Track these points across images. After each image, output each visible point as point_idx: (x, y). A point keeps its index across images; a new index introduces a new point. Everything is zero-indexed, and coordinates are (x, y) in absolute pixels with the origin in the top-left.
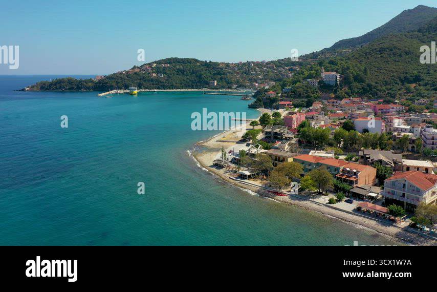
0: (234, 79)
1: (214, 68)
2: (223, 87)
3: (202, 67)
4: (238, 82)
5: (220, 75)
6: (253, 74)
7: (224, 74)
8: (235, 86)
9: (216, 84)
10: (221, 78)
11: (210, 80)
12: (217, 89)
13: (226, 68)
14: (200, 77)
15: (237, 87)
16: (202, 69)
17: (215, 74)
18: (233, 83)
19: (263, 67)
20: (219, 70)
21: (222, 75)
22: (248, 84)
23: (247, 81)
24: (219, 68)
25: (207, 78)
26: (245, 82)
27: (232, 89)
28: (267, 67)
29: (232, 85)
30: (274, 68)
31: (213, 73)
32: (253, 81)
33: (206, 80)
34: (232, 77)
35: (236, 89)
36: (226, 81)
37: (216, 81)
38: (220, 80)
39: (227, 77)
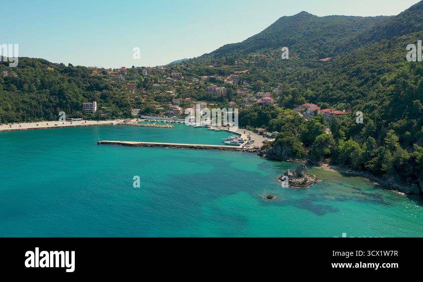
0: (129, 98)
1: (83, 76)
2: (114, 116)
3: (60, 76)
4: (138, 103)
5: (101, 90)
6: (158, 88)
7: (106, 88)
8: (135, 112)
9: (96, 108)
10: (104, 97)
11: (83, 101)
14: (61, 94)
15: (141, 113)
16: (63, 80)
17: (89, 89)
18: (129, 105)
19: (164, 76)
20: (94, 81)
21: (104, 91)
22: (158, 107)
23: (155, 102)
24: (93, 77)
25: (77, 97)
26: (151, 103)
27: (132, 117)
28: (171, 77)
29: (130, 109)
30: (183, 77)
31: (86, 87)
32: (165, 101)
33: (75, 100)
34: (123, 94)
35: (140, 117)
36: (115, 102)
37: (96, 102)
38: (102, 100)
39: (115, 94)
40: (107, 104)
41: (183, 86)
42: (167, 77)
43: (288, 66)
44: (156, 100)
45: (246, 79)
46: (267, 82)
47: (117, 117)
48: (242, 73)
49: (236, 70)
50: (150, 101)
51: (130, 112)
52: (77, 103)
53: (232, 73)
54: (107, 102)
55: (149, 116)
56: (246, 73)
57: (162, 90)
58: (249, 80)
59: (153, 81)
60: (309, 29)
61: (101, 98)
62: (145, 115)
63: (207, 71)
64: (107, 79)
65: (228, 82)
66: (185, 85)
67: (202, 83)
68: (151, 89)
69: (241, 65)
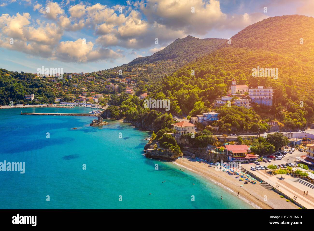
0: (55, 92)
1: (28, 79)
2: (43, 102)
3: (13, 79)
4: (60, 95)
5: (38, 87)
6: (76, 86)
7: (42, 86)
8: (57, 100)
9: (33, 98)
10: (39, 92)
11: (25, 94)
12: (36, 104)
13: (43, 80)
14: (12, 89)
15: (61, 101)
16: (14, 81)
17: (31, 87)
18: (54, 96)
19: (83, 79)
20: (35, 82)
21: (40, 88)
22: (73, 97)
23: (72, 94)
24: (35, 80)
25: (22, 92)
26: (69, 95)
27: (54, 103)
28: (88, 79)
29: (54, 98)
30: (95, 79)
31: (29, 86)
32: (78, 94)
33: (20, 93)
34: (52, 90)
35: (60, 103)
36: (46, 94)
37: (33, 95)
38: (38, 93)
39: (47, 90)
40: (41, 96)
41: (93, 85)
42: (85, 79)
43: (165, 72)
44: (72, 93)
45: (135, 80)
46: (147, 82)
47: (45, 103)
48: (133, 77)
49: (131, 75)
50: (68, 94)
51: (53, 101)
52: (22, 95)
53: (127, 77)
54: (41, 94)
55: (65, 102)
56: (136, 77)
57: (78, 87)
58: (136, 81)
59: (74, 82)
60: (189, 47)
61: (38, 92)
62: (63, 102)
63: (112, 75)
64: (44, 81)
65: (121, 82)
66: (94, 84)
67: (106, 83)
68: (72, 87)
69: (136, 71)
